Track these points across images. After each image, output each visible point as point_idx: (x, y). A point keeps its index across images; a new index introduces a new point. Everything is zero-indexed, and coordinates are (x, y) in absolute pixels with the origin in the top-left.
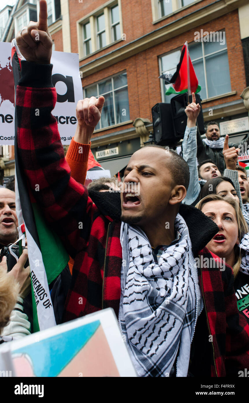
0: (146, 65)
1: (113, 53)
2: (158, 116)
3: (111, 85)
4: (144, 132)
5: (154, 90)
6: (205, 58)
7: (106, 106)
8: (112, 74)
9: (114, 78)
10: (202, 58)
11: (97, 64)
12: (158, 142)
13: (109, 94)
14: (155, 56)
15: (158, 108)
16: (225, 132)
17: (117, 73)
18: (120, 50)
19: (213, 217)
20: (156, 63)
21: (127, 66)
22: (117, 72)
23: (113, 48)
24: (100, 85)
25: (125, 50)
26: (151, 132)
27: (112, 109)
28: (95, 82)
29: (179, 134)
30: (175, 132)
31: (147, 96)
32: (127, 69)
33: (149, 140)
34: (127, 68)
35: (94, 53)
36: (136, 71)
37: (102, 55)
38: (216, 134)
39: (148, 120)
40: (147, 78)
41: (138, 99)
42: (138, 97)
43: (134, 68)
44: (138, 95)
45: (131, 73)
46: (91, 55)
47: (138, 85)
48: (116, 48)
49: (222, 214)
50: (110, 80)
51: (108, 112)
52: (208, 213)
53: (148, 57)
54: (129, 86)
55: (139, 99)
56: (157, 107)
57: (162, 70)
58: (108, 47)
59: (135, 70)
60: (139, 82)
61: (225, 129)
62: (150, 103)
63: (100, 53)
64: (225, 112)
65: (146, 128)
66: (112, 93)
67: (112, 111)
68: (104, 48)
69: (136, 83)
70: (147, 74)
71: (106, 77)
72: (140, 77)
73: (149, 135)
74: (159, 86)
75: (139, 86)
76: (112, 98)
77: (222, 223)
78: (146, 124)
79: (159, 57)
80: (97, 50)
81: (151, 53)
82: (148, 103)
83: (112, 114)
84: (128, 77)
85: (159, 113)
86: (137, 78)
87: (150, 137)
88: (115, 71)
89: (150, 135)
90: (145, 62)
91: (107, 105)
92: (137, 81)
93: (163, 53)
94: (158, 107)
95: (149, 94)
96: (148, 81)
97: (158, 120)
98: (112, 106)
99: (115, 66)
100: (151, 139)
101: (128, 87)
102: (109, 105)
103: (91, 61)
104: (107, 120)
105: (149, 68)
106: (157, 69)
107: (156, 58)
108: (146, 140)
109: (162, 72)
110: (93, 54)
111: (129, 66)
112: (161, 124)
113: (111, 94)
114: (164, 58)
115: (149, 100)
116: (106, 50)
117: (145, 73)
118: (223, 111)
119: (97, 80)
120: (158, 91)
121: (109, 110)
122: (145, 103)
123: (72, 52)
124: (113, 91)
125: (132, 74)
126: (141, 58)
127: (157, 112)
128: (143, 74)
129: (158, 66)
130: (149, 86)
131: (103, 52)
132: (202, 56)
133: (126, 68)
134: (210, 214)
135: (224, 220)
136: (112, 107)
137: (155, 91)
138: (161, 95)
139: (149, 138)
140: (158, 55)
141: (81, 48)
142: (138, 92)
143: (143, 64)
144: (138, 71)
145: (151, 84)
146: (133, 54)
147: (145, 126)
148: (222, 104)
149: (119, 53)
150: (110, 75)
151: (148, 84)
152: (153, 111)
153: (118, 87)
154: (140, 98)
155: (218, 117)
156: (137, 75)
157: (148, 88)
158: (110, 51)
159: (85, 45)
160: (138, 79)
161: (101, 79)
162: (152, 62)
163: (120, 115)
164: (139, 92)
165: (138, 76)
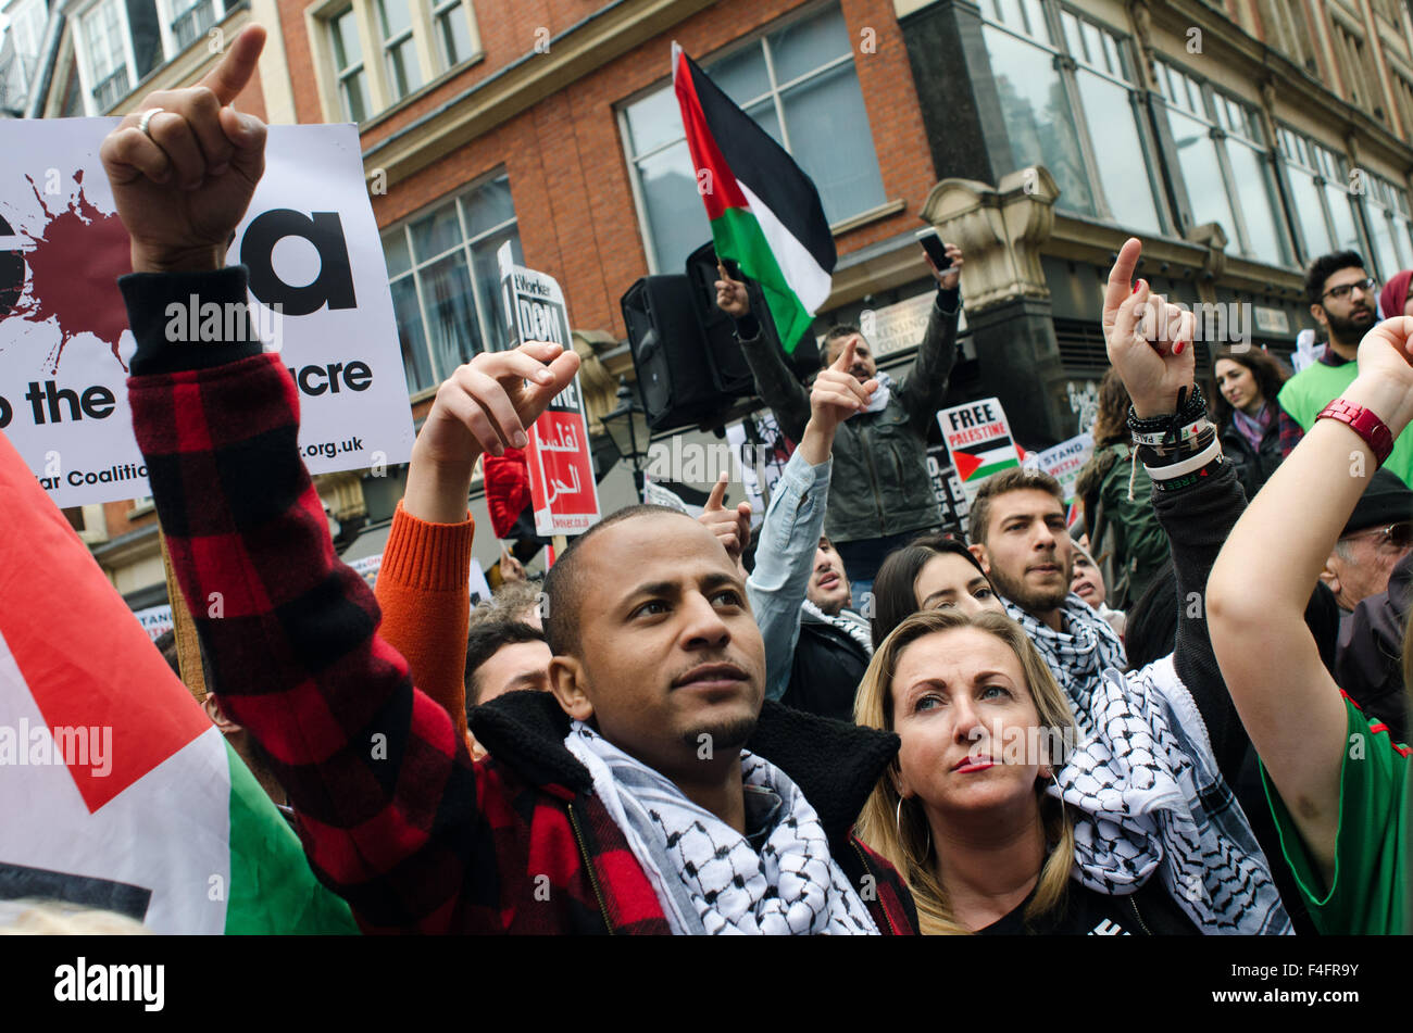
0: (572, 140)
1: (450, 111)
2: (649, 322)
3: (454, 222)
4: (597, 381)
5: (614, 226)
6: (781, 94)
7: (446, 300)
8: (455, 185)
9: (462, 198)
10: (771, 98)
11: (397, 153)
12: (657, 415)
13: (452, 257)
14: (602, 106)
15: (645, 294)
16: (883, 348)
17: (473, 180)
18: (472, 98)
19: (942, 694)
20: (611, 130)
21: (507, 150)
22: (472, 174)
23: (448, 91)
24: (415, 227)
25: (493, 96)
26: (622, 378)
27: (471, 309)
28: (395, 221)
29: (729, 380)
30: (715, 374)
31: (590, 249)
32: (508, 164)
33: (621, 407)
34: (508, 157)
35: (380, 115)
36: (542, 166)
37: (411, 121)
38: (864, 367)
39: (604, 336)
40: (585, 185)
41: (558, 262)
42: (560, 257)
43: (533, 155)
44: (560, 251)
45: (522, 175)
46: (371, 125)
47: (553, 214)
48: (461, 91)
49: (972, 680)
50: (452, 206)
51: (456, 320)
52: (920, 684)
53: (576, 112)
54: (520, 220)
55: (562, 264)
56: (639, 290)
57: (634, 153)
58: (428, 89)
59: (537, 161)
60: (555, 205)
61: (882, 334)
62: (604, 274)
63: (405, 116)
64: (874, 276)
65: (603, 363)
66: (462, 251)
67: (472, 316)
68: (413, 95)
69: (547, 209)
70: (583, 172)
71: (433, 197)
72: (557, 184)
73: (614, 389)
74: (629, 209)
75: (557, 219)
76: (467, 267)
77: (975, 713)
78: (598, 348)
79: (618, 108)
80: (391, 104)
81: (588, 98)
82: (597, 276)
83: (471, 324)
84: (514, 191)
85: (650, 315)
86: (548, 189)
87: (622, 396)
88: (463, 172)
89: (623, 389)
90: (569, 130)
91: (448, 294)
92: (550, 201)
93: (629, 92)
94: (642, 290)
95: (596, 242)
96: (588, 198)
97: (649, 337)
98: (469, 297)
99: (463, 154)
100: (626, 404)
101: (519, 224)
102: (456, 294)
103: (373, 144)
104: (455, 350)
105: (585, 149)
106: (616, 152)
107: (608, 112)
108: (606, 406)
109: (635, 160)
110: (378, 120)
111: (515, 151)
112: (661, 350)
113: (458, 256)
114: (636, 111)
115: (600, 262)
116: (423, 102)
117: (576, 169)
118: (867, 273)
119: (405, 212)
120: (629, 226)
121: (460, 314)
122: (587, 275)
123: (299, 121)
124: (466, 243)
125: (526, 179)
126: (554, 117)
127: (643, 310)
128: (567, 172)
129: (620, 141)
130: (596, 213)
131: (414, 111)
132: (770, 89)
133: (503, 159)
134: (928, 686)
135: (982, 698)
136: (467, 301)
137: (619, 230)
138: (641, 242)
139: (618, 400)
140: (614, 99)
141: (332, 101)
142: (557, 238)
143: (565, 140)
144: (547, 163)
145: (600, 204)
146: (522, 108)
147: (596, 358)
148: (860, 249)
149: (471, 110)
150: (449, 188)
151: (590, 209)
152: (627, 307)
153: (483, 231)
154: (564, 259)
155: (851, 298)
156: (546, 181)
157: (592, 221)
158: (439, 104)
159: (345, 89)
160: (553, 192)
161: (417, 205)
162: (593, 129)
163: (501, 327)
164: (561, 240)
165: (552, 181)
